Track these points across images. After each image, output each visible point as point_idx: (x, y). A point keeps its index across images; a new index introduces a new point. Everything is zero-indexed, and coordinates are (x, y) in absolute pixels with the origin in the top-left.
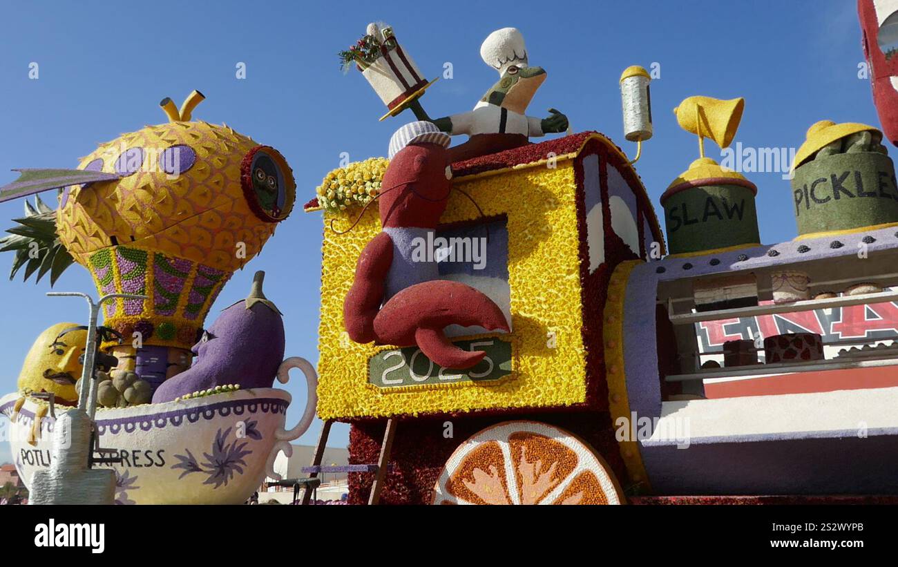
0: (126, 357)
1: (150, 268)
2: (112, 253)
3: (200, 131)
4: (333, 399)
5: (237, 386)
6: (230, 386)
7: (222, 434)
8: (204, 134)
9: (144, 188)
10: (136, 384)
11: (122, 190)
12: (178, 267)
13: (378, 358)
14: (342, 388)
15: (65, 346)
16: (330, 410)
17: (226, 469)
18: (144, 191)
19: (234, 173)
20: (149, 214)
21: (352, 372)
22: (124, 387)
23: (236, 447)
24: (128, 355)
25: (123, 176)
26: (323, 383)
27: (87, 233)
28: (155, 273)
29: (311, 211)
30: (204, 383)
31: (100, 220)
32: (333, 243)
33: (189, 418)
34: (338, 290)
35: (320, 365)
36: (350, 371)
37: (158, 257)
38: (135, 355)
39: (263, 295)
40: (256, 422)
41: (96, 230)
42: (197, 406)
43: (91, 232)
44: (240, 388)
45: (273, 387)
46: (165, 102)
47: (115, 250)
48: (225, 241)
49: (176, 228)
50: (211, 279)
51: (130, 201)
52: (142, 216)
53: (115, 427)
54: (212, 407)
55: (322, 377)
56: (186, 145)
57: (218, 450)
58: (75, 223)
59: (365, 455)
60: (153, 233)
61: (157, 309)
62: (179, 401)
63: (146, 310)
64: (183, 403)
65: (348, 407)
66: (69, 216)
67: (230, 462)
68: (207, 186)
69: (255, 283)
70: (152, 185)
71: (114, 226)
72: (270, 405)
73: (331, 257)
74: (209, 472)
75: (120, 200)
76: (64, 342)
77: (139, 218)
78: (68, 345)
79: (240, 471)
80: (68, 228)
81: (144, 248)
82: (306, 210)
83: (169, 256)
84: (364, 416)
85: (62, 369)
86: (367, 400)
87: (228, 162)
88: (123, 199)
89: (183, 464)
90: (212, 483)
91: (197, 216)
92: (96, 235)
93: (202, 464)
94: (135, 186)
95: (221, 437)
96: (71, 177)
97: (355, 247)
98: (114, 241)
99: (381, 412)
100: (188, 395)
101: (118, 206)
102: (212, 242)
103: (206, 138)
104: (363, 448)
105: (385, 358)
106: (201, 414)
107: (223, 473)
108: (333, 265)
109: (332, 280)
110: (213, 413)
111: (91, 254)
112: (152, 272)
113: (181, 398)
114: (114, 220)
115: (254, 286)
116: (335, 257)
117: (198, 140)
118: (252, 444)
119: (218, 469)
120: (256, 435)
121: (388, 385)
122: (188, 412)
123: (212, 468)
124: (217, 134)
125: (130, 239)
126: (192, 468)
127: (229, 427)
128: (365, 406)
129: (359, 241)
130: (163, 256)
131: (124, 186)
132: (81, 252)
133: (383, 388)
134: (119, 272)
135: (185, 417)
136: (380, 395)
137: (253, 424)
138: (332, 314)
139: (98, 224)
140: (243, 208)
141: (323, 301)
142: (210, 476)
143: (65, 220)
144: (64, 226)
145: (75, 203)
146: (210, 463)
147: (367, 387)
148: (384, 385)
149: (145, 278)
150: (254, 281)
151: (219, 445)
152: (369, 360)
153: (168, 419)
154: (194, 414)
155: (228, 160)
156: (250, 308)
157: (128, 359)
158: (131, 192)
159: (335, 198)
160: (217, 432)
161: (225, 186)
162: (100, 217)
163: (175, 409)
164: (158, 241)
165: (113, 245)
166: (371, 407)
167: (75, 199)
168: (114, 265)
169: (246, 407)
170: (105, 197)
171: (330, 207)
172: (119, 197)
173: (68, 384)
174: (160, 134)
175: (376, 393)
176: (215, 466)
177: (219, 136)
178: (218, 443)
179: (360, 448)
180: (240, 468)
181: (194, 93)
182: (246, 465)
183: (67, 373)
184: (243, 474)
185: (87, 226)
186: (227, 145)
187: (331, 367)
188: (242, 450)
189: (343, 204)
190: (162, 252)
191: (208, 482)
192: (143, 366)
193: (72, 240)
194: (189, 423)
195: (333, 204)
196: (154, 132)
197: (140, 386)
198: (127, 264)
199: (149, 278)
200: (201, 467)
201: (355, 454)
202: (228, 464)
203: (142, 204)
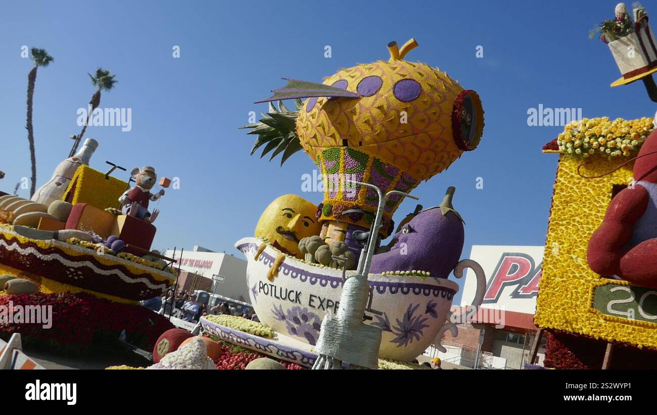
0: (339, 231)
1: (369, 168)
2: (342, 151)
3: (424, 71)
4: (553, 312)
5: (428, 273)
6: (423, 272)
7: (412, 308)
8: (428, 74)
9: (379, 108)
10: (347, 253)
11: (361, 106)
12: (389, 172)
13: (604, 288)
14: (562, 305)
15: (293, 212)
16: (548, 321)
17: (409, 334)
18: (378, 110)
19: (448, 107)
20: (378, 127)
21: (574, 294)
22: (338, 253)
23: (420, 319)
24: (341, 229)
25: (363, 96)
26: (544, 297)
27: (325, 133)
28: (371, 173)
29: (549, 152)
30: (403, 264)
31: (338, 126)
32: (566, 182)
33: (391, 289)
34: (568, 222)
35: (543, 281)
36: (572, 293)
37: (376, 161)
38: (346, 230)
39: (452, 206)
40: (437, 304)
41: (333, 132)
42: (397, 282)
43: (328, 133)
44: (430, 276)
45: (448, 278)
46: (392, 44)
47: (344, 150)
48: (428, 159)
49: (396, 142)
50: (408, 185)
51: (366, 115)
52: (372, 128)
53: (324, 282)
54: (409, 286)
55: (543, 291)
56: (414, 80)
57: (407, 318)
58: (318, 124)
59: (562, 362)
60: (378, 143)
61: (367, 200)
62: (384, 275)
63: (359, 199)
64: (388, 277)
65: (567, 322)
66: (313, 118)
67: (413, 330)
68: (426, 114)
69: (448, 195)
70: (385, 107)
71: (348, 132)
72: (447, 293)
73: (562, 194)
74: (397, 334)
75: (358, 114)
76: (293, 210)
77: (370, 129)
78: (295, 212)
79: (418, 338)
80: (310, 126)
81: (367, 152)
82: (544, 151)
83: (385, 162)
84: (583, 334)
85: (290, 229)
86: (588, 322)
87: (444, 98)
88: (360, 113)
89: (380, 323)
90: (396, 343)
91: (413, 136)
92: (333, 136)
93: (393, 327)
94: (372, 105)
95: (411, 310)
96: (324, 91)
97: (588, 190)
98: (345, 143)
99: (603, 335)
100: (392, 272)
101: (355, 118)
102: (419, 157)
103: (429, 77)
104: (560, 356)
105: (612, 290)
106: (400, 289)
107: (406, 337)
108: (564, 200)
109: (562, 213)
110: (409, 290)
111: (324, 149)
112: (369, 171)
113: (386, 272)
114: (349, 127)
115: (446, 198)
116: (567, 195)
117: (423, 78)
118: (430, 320)
119: (404, 333)
120: (434, 314)
121: (612, 314)
122: (391, 285)
123: (400, 331)
124: (437, 75)
125: (359, 144)
126: (385, 328)
127: (418, 304)
128: (585, 326)
129: (594, 186)
130: (381, 161)
131: (363, 103)
132: (315, 146)
133: (607, 316)
134: (345, 167)
135: (387, 288)
136: (602, 321)
137: (434, 305)
138: (559, 241)
139: (336, 128)
140: (448, 136)
141: (551, 229)
142: (397, 337)
143: (309, 121)
144: (307, 124)
145: (321, 110)
146: (399, 327)
147: (590, 311)
148: (608, 313)
149: (363, 175)
150: (446, 194)
151: (409, 315)
152: (594, 289)
153: (375, 287)
154: (395, 288)
155: (445, 96)
156: (445, 215)
157: (341, 232)
158: (367, 109)
159: (581, 146)
160: (409, 306)
161: (439, 117)
162: (340, 124)
163: (381, 280)
164: (379, 149)
165: (343, 146)
166: (592, 328)
167: (321, 107)
168: (341, 161)
169: (432, 291)
170: (346, 109)
171: (574, 154)
172: (358, 111)
173: (292, 240)
174: (394, 69)
175: (598, 318)
176: (402, 331)
177: (438, 77)
178: (408, 314)
179: (557, 355)
180: (418, 336)
181: (411, 41)
182: (423, 335)
183: (293, 232)
184: (419, 342)
185: (327, 129)
186: (444, 85)
187: (552, 285)
188: (423, 323)
189: (588, 152)
190: (380, 158)
191: (394, 341)
192: (351, 240)
193: (312, 136)
194: (390, 294)
195: (578, 151)
196: (390, 67)
197: (349, 255)
198: (351, 161)
199: (366, 176)
200: (392, 328)
201: (552, 359)
202: (411, 332)
203: (374, 119)
